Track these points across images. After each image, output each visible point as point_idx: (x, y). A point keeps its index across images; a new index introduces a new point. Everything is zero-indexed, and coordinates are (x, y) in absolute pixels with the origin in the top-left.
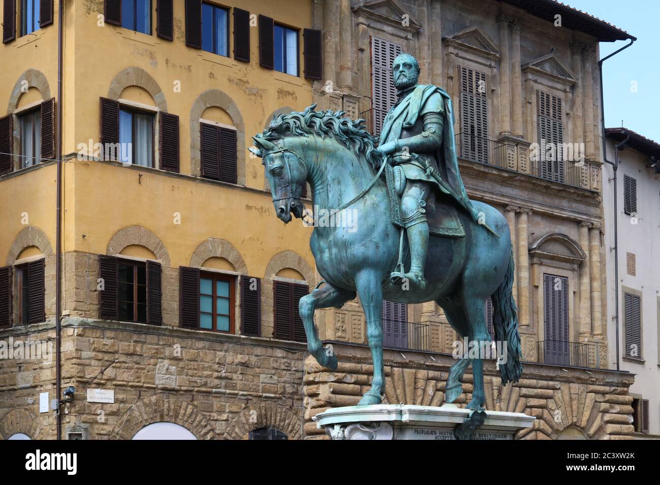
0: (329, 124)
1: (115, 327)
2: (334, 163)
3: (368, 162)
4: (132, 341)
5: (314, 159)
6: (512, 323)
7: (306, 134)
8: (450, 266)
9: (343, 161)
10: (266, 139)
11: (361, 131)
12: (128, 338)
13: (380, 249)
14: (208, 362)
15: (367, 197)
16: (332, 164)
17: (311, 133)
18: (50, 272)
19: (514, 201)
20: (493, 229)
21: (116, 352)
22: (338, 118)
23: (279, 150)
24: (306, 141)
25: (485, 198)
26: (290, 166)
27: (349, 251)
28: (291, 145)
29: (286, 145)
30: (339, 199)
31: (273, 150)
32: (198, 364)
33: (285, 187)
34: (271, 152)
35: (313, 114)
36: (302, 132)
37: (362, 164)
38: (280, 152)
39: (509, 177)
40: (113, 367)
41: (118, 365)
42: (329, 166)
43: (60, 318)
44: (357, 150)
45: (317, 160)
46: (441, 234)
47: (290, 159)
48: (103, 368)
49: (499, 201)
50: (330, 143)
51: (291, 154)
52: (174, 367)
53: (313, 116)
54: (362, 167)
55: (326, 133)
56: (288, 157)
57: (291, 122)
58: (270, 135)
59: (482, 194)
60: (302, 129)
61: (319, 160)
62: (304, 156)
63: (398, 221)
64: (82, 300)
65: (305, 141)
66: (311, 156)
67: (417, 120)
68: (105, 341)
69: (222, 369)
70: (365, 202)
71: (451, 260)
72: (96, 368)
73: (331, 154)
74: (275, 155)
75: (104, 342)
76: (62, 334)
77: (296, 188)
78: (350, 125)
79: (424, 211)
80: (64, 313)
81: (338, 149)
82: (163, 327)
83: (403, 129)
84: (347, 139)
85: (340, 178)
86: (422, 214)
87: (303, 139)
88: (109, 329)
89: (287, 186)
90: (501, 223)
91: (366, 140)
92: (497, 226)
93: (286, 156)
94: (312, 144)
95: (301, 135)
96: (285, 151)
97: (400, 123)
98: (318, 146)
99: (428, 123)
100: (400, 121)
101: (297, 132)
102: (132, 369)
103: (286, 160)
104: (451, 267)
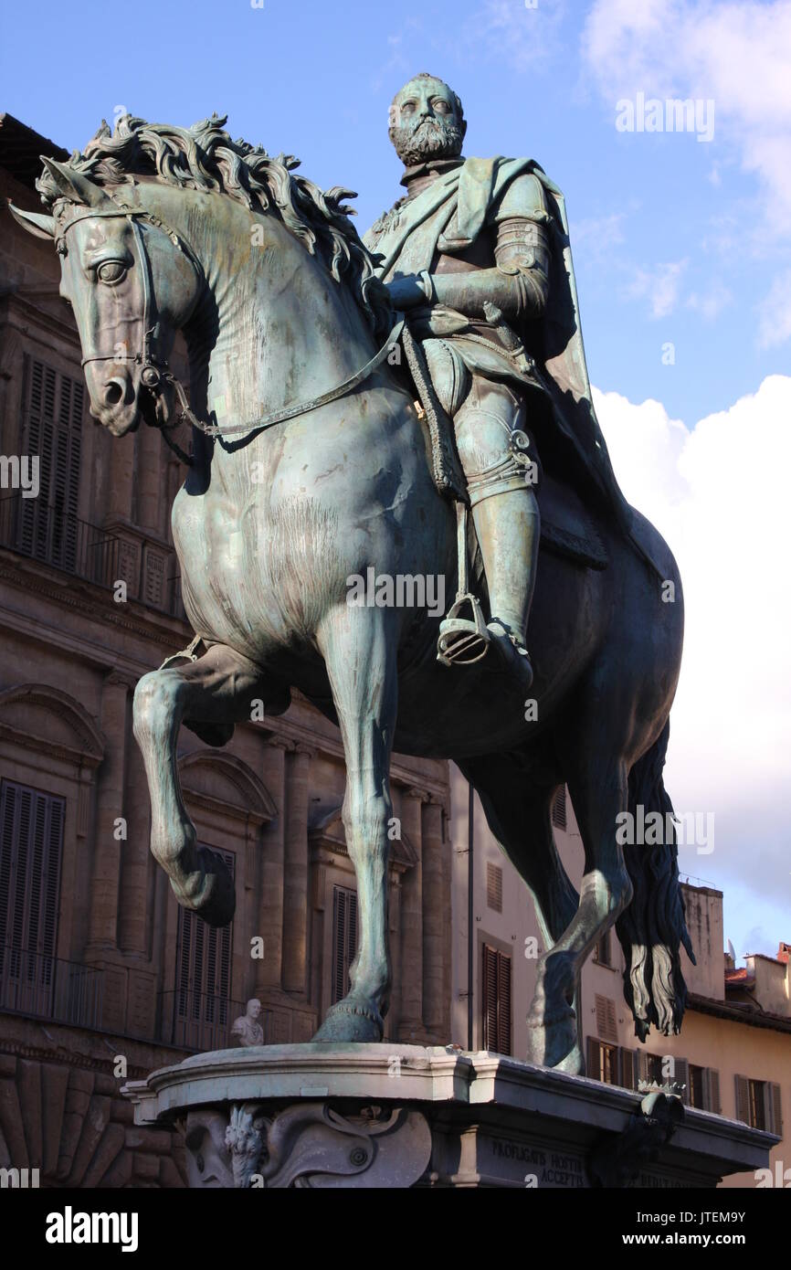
0: (262, 178)
2: (276, 281)
5: (221, 257)
15: (366, 393)
23: (120, 212)
24: (201, 204)
26: (150, 262)
28: (156, 204)
29: (142, 200)
30: (287, 385)
31: (102, 209)
33: (130, 323)
34: (93, 212)
35: (219, 136)
36: (189, 178)
37: (347, 307)
38: (123, 216)
42: (262, 285)
44: (335, 264)
45: (230, 263)
47: (150, 244)
50: (272, 224)
51: (154, 229)
53: (217, 142)
55: (255, 196)
56: (146, 237)
60: (187, 167)
61: (236, 263)
65: (196, 202)
66: (211, 247)
70: (363, 406)
74: (105, 222)
78: (316, 193)
79: (527, 460)
83: (439, 252)
85: (293, 328)
86: (522, 466)
87: (191, 196)
89: (136, 320)
93: (139, 231)
94: (218, 213)
96: (139, 217)
97: (427, 238)
98: (235, 221)
99: (512, 244)
101: (174, 175)
103: (140, 243)
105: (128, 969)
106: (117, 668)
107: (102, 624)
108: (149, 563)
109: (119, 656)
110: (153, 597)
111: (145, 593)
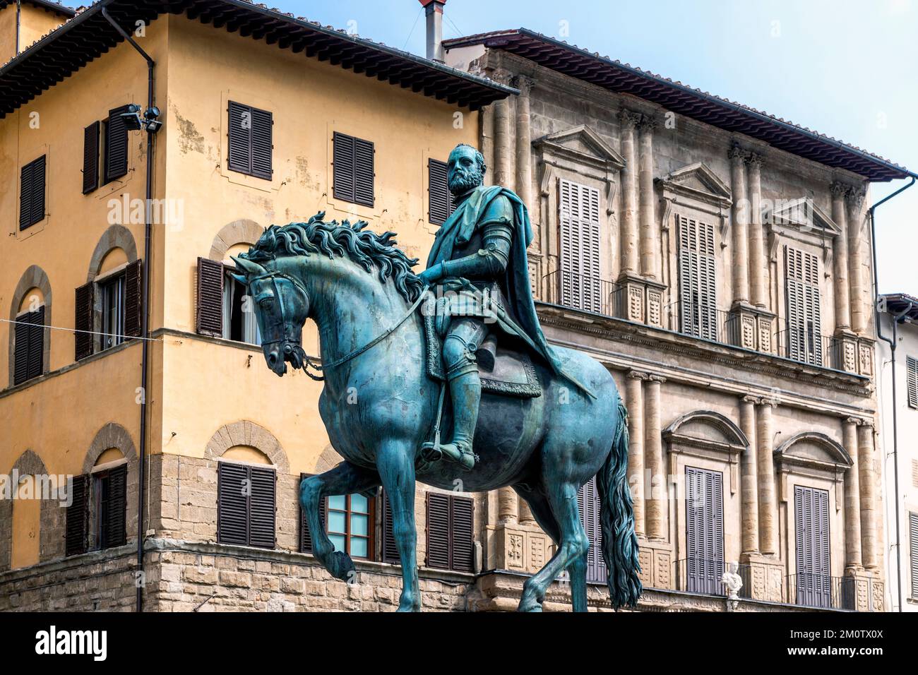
0: (343, 239)
1: (214, 551)
2: (345, 292)
3: (399, 290)
4: (236, 569)
5: (319, 286)
6: (626, 520)
7: (306, 252)
8: (519, 437)
9: (359, 290)
10: (251, 260)
11: (387, 248)
12: (231, 565)
13: (409, 410)
14: (337, 598)
15: (393, 338)
16: (343, 293)
17: (315, 251)
18: (132, 481)
19: (752, 389)
20: (586, 387)
21: (214, 584)
22: (357, 231)
23: (269, 274)
24: (306, 262)
25: (711, 385)
26: (283, 296)
27: (363, 413)
28: (285, 267)
29: (278, 267)
30: (352, 342)
31: (260, 275)
32: (324, 600)
33: (278, 325)
34: (257, 277)
35: (319, 224)
36: (302, 250)
37: (389, 294)
38: (270, 276)
39: (746, 359)
40: (211, 603)
41: (217, 600)
42: (338, 296)
43: (143, 540)
44: (383, 273)
45: (322, 287)
46: (501, 391)
47: (283, 287)
48: (198, 604)
49: (731, 389)
50: (343, 264)
51: (283, 279)
52: (293, 604)
53: (319, 227)
54: (388, 298)
55: (337, 251)
56: (281, 284)
57: (288, 236)
58: (257, 255)
59: (709, 380)
60: (302, 245)
61: (325, 287)
62: (304, 282)
63: (435, 371)
64: (172, 517)
65: (304, 262)
66: (313, 282)
67: (474, 234)
68: (200, 569)
69: (356, 607)
70: (389, 346)
71: (519, 428)
72: (187, 604)
73: (344, 280)
74: (262, 281)
75: (199, 571)
76: (144, 559)
77: (294, 327)
78: (373, 240)
79: (474, 358)
80: (148, 533)
81: (352, 273)
82: (277, 551)
83: (455, 247)
84: (368, 259)
85: (355, 313)
86: (470, 361)
87: (301, 259)
88: (205, 553)
89: (280, 324)
90: (600, 379)
91: (397, 260)
92: (593, 382)
93: (278, 282)
94: (314, 265)
95: (300, 253)
96: (277, 275)
97: (450, 240)
98: (323, 267)
99: (488, 238)
100: (452, 236)
101: (294, 250)
102: (235, 605)
103: (278, 287)
104: (521, 438)
105: (653, 549)
106: (632, 368)
107: (621, 342)
108: (651, 299)
109: (634, 360)
110: (654, 320)
111: (649, 319)
